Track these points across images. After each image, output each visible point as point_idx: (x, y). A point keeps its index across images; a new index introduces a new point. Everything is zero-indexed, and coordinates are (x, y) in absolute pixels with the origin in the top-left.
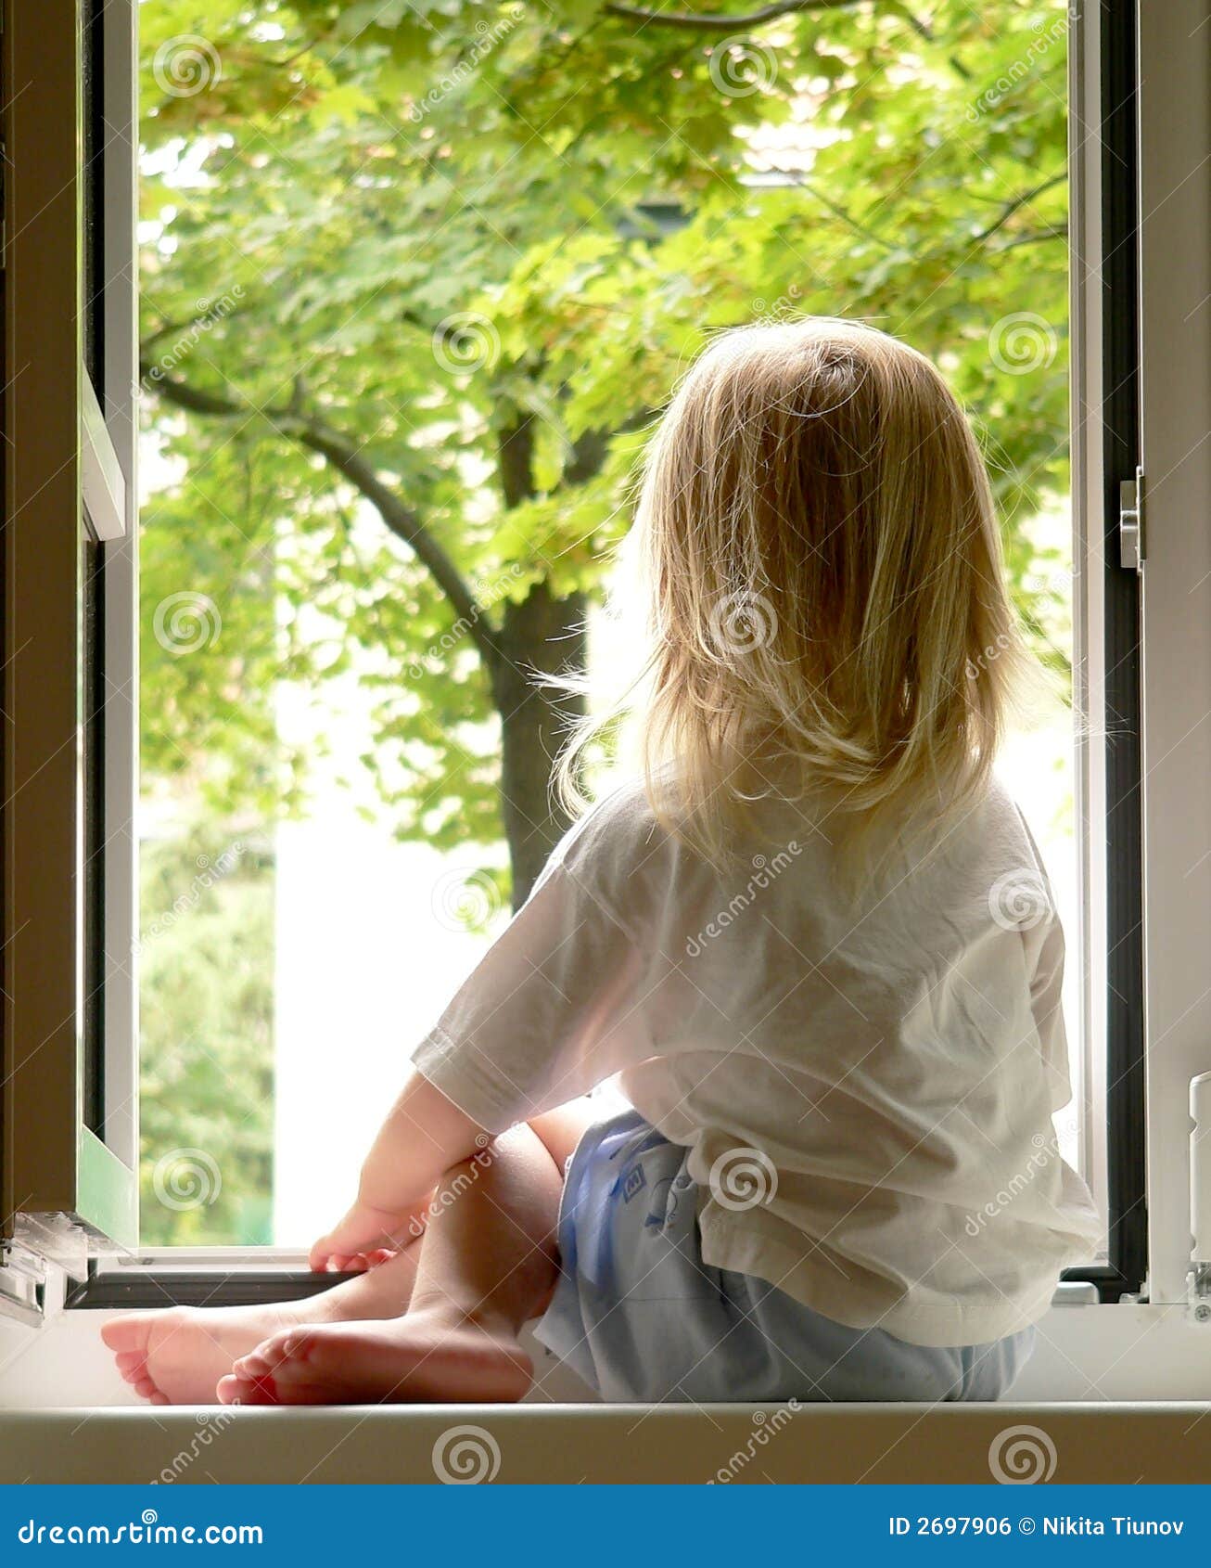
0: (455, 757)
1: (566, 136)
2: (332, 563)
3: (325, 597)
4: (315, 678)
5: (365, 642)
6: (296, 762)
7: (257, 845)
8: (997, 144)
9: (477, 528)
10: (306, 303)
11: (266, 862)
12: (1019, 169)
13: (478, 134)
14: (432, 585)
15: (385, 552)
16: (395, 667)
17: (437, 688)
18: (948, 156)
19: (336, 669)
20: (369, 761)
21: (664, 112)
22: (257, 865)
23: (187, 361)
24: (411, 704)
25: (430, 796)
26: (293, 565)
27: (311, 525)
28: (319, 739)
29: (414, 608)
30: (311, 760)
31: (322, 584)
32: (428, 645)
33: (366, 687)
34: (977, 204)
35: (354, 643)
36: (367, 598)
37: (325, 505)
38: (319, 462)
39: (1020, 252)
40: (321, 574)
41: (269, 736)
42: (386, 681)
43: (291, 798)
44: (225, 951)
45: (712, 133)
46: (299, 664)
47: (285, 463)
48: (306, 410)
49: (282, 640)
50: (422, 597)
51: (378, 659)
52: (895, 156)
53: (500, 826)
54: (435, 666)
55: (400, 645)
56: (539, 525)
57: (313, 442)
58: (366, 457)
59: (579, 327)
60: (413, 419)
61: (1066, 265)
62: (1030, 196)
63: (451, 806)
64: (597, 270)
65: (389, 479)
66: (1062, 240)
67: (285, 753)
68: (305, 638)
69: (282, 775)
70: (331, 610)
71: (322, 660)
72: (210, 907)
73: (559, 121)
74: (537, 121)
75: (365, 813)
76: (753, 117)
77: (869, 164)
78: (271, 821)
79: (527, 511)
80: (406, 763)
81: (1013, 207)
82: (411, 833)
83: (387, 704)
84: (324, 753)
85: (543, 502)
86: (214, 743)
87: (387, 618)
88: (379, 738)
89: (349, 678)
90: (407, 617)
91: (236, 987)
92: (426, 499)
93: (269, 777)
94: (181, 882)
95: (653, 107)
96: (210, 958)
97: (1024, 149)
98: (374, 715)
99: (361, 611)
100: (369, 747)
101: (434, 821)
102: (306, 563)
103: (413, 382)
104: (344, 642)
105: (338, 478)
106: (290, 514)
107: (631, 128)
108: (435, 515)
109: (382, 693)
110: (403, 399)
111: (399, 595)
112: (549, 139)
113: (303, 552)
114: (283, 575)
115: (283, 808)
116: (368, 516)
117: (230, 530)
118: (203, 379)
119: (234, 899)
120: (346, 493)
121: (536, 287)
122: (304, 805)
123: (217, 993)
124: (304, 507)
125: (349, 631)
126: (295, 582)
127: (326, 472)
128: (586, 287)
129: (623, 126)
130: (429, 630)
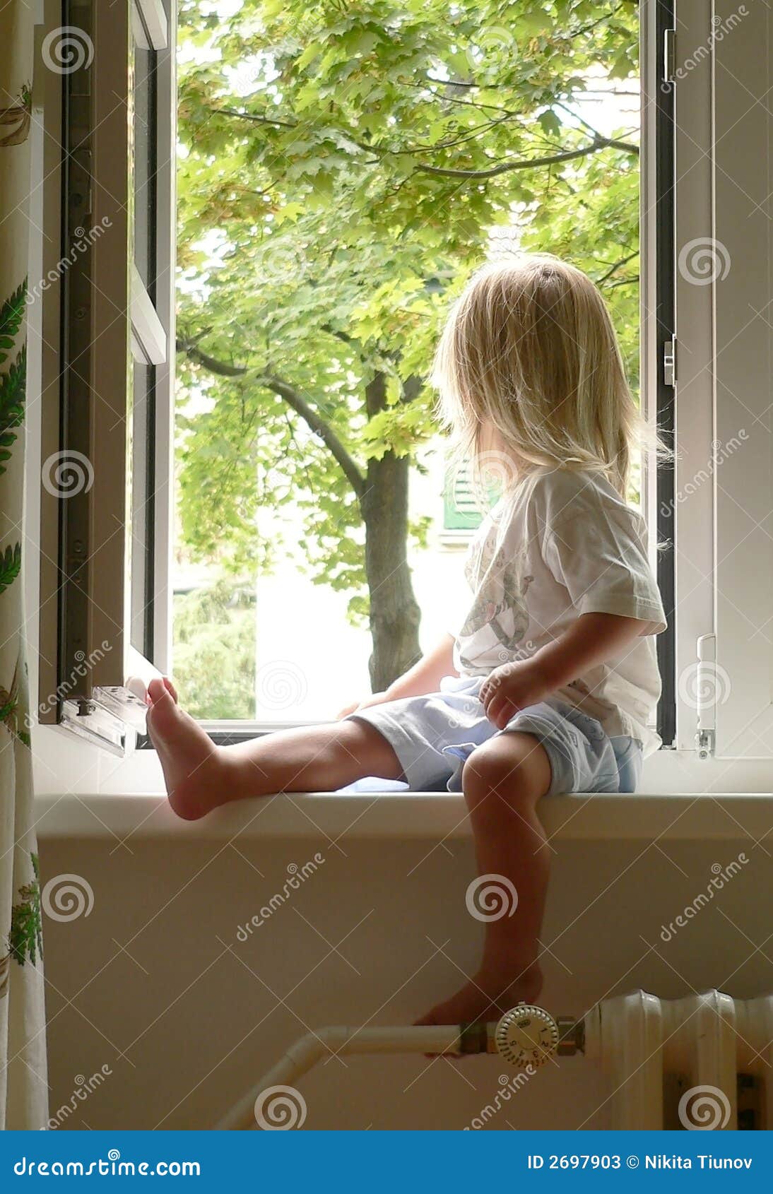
0: (344, 543)
1: (399, 229)
2: (284, 448)
3: (281, 465)
4: (276, 504)
5: (301, 487)
6: (267, 546)
7: (249, 592)
8: (608, 235)
9: (354, 431)
10: (275, 321)
11: (253, 599)
12: (620, 248)
13: (355, 227)
14: (333, 459)
15: (311, 442)
16: (315, 498)
17: (335, 508)
18: (584, 241)
19: (287, 499)
20: (303, 544)
21: (446, 217)
22: (248, 601)
23: (215, 348)
24: (323, 516)
25: (331, 562)
26: (265, 449)
27: (274, 430)
28: (279, 535)
29: (325, 470)
30: (275, 545)
31: (280, 458)
32: (331, 488)
33: (301, 508)
34: (600, 266)
35: (295, 486)
36: (302, 465)
37: (281, 420)
38: (278, 399)
39: (620, 288)
40: (279, 454)
41: (254, 532)
42: (312, 504)
43: (264, 564)
44: (235, 641)
45: (470, 228)
46: (269, 497)
47: (262, 400)
48: (272, 373)
49: (260, 485)
50: (329, 465)
51: (306, 494)
52: (560, 241)
53: (364, 576)
54: (334, 497)
55: (318, 488)
56: (388, 422)
57: (276, 388)
58: (301, 396)
59: (406, 323)
60: (325, 379)
61: (640, 295)
62: (625, 262)
63: (342, 566)
64: (415, 295)
65: (313, 407)
66: (637, 283)
67: (261, 542)
68: (271, 484)
69: (260, 553)
70: (284, 471)
71: (279, 495)
72: (227, 620)
73: (395, 221)
74: (384, 221)
75: (300, 569)
76: (490, 221)
77: (546, 245)
78: (254, 577)
79: (381, 416)
80: (321, 545)
81: (616, 267)
82: (320, 579)
83: (312, 516)
84: (280, 542)
85: (390, 411)
86: (228, 536)
87: (311, 475)
88: (307, 533)
89: (293, 503)
90: (321, 474)
91: (239, 659)
92: (330, 417)
93: (253, 555)
94: (212, 608)
95: (441, 215)
96: (226, 645)
97: (622, 238)
98: (305, 521)
99: (298, 471)
100: (303, 537)
101: (333, 574)
102: (271, 448)
103: (324, 359)
104: (290, 486)
105: (287, 406)
106: (265, 424)
107: (430, 225)
108: (334, 424)
109: (309, 510)
110: (320, 367)
111: (318, 463)
112: (390, 230)
113: (270, 443)
114: (261, 454)
115: (260, 569)
116: (302, 424)
117: (235, 433)
118: (222, 357)
119: (238, 617)
120: (292, 413)
121: (385, 303)
122: (271, 568)
123: (231, 661)
124: (270, 421)
125: (293, 480)
126: (266, 458)
127: (283, 404)
128: (409, 304)
129: (426, 224)
130: (332, 480)
